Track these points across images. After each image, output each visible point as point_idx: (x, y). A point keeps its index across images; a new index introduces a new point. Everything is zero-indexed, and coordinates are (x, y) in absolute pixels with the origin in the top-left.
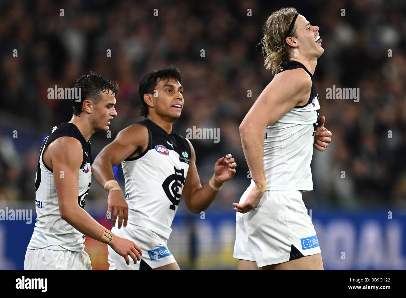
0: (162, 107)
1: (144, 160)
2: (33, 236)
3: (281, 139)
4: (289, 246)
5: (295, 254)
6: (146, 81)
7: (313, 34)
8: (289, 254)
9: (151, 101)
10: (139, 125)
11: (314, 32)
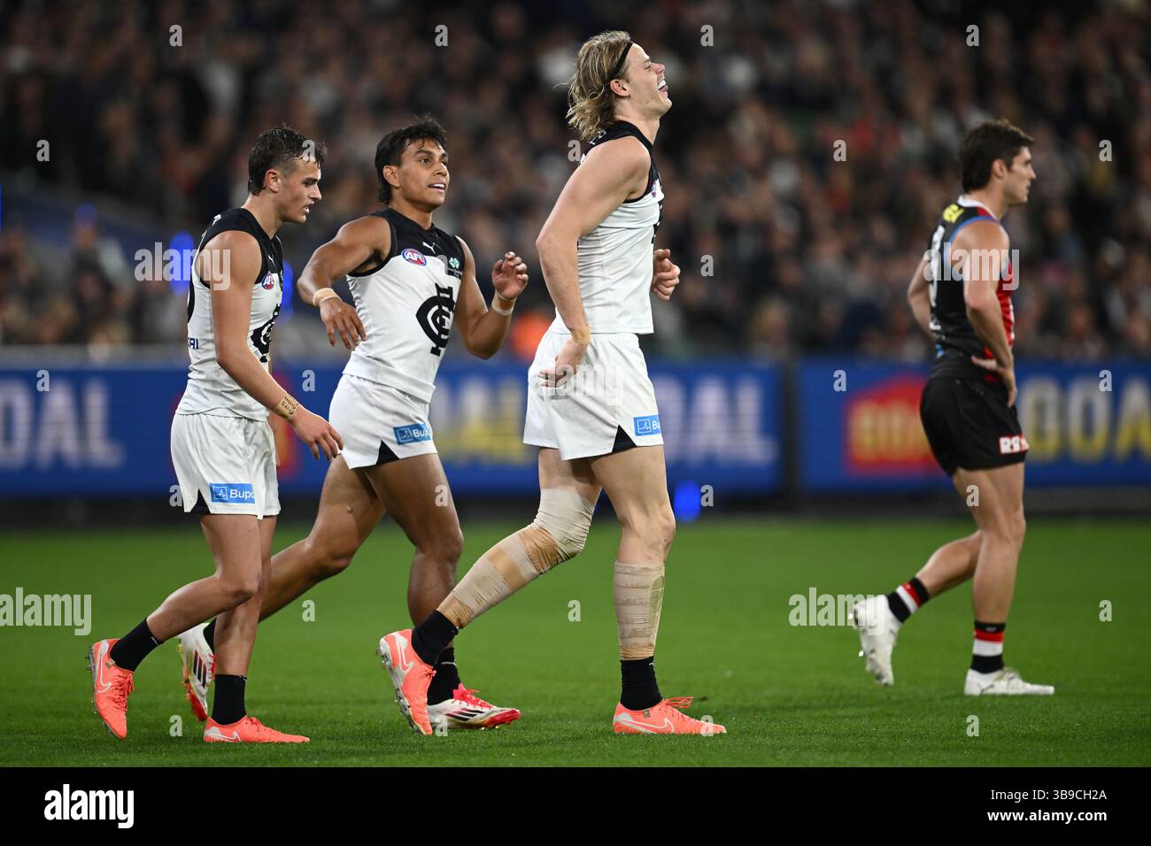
0: (414, 187)
1: (384, 273)
2: (186, 394)
3: (602, 251)
4: (614, 427)
5: (623, 442)
6: (387, 144)
7: (655, 77)
8: (612, 442)
9: (395, 177)
10: (376, 218)
11: (657, 73)
